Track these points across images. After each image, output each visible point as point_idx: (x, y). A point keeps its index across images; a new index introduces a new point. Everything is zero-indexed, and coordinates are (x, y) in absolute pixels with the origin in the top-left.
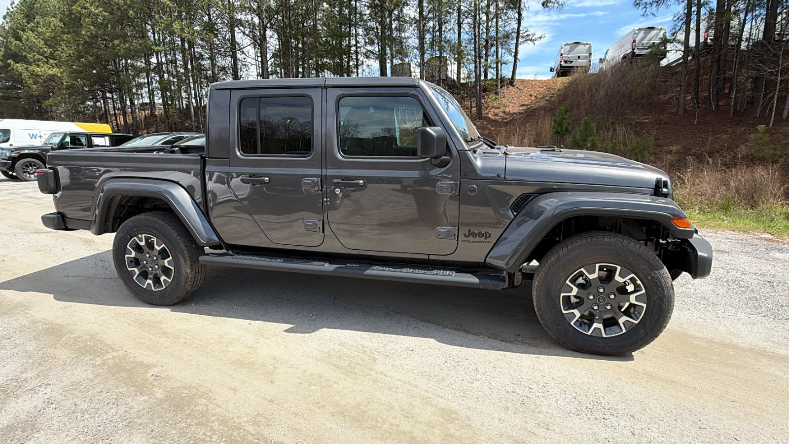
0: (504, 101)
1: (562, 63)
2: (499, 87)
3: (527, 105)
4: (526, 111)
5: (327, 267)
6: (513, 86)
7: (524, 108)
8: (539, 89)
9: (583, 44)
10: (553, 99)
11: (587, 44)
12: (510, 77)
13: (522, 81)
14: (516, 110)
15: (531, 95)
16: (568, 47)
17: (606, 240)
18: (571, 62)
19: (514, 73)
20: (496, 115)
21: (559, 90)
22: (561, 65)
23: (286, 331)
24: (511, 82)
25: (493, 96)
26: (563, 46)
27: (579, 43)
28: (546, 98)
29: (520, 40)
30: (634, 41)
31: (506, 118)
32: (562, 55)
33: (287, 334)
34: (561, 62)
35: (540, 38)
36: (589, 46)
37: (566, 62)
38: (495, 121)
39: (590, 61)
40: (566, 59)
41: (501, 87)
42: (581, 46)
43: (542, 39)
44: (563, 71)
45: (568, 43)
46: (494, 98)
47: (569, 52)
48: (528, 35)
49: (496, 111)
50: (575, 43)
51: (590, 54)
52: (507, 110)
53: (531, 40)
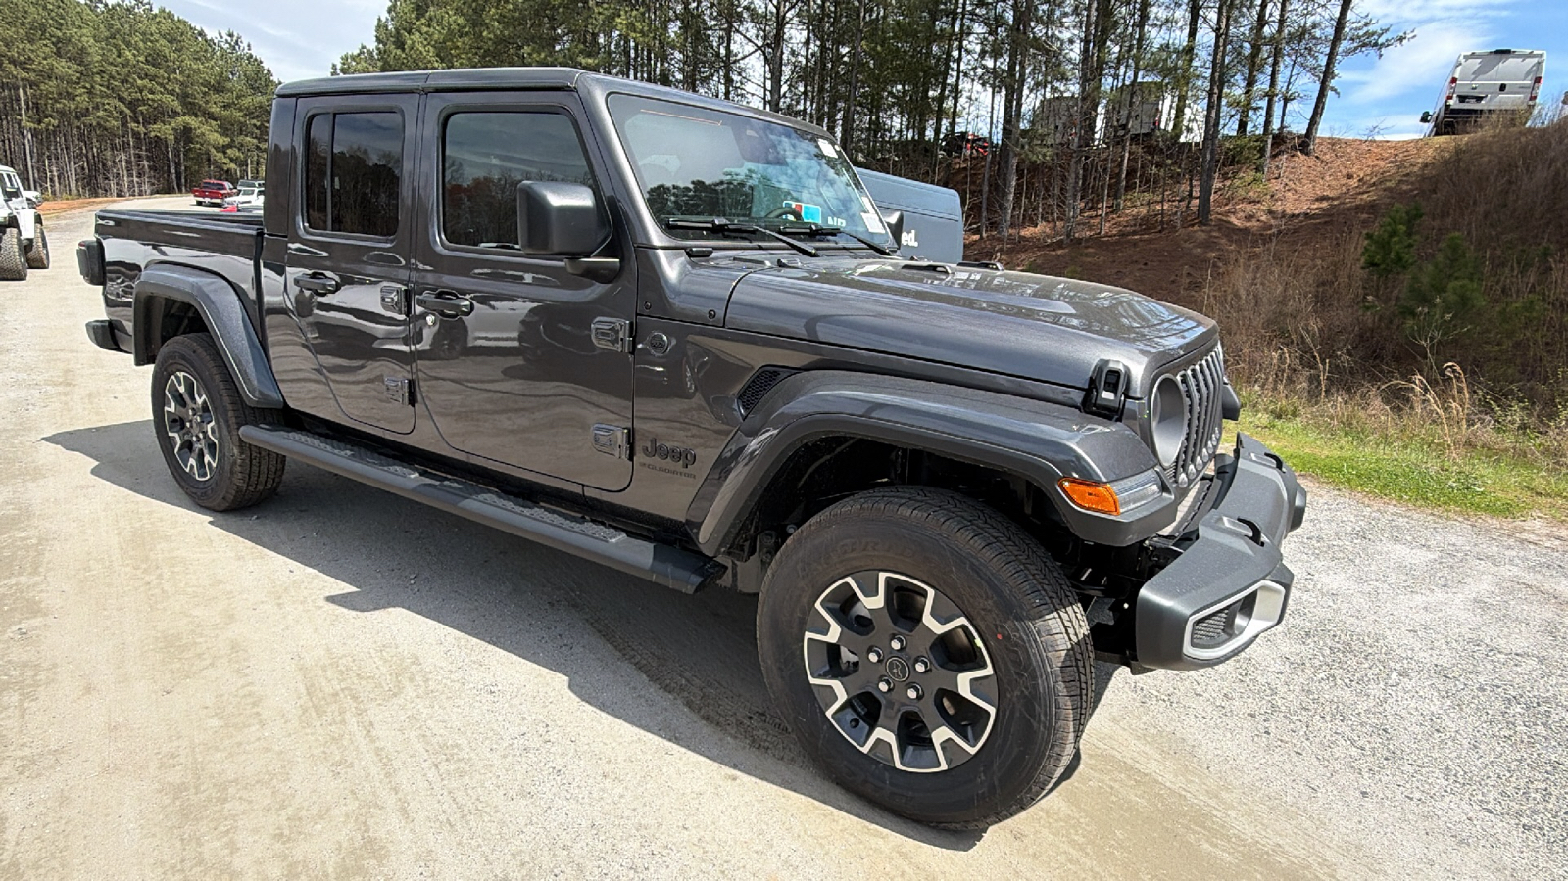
0: (1275, 186)
1: (1451, 102)
2: (1268, 154)
3: (1333, 199)
4: (1326, 213)
5: (411, 479)
6: (1308, 154)
7: (1325, 204)
8: (1376, 162)
9: (1519, 56)
10: (1405, 187)
11: (1531, 55)
12: (1304, 132)
13: (1333, 143)
14: (1304, 207)
15: (1350, 177)
16: (1476, 63)
17: (906, 511)
18: (1479, 99)
19: (1313, 122)
20: (1249, 218)
21: (1426, 166)
22: (1447, 106)
23: (331, 599)
24: (1304, 143)
25: (1248, 175)
26: (1462, 60)
27: (1508, 52)
28: (1388, 184)
29: (1344, 45)
31: (1271, 227)
32: (1454, 80)
33: (333, 606)
34: (1450, 98)
35: (1401, 39)
36: (1535, 60)
37: (1462, 99)
38: (1246, 231)
39: (1533, 98)
40: (1465, 91)
41: (1274, 156)
42: (1511, 61)
43: (1405, 42)
44: (1449, 121)
45: (1478, 51)
46: (1249, 179)
47: (1477, 73)
48: (1369, 35)
49: (1249, 208)
50: (1498, 52)
51: (1538, 80)
52: (1278, 207)
53: (1376, 44)
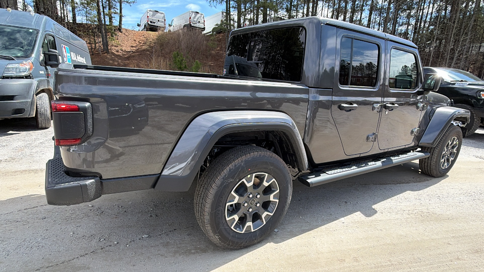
0: (119, 42)
3: (135, 47)
6: (122, 32)
9: (160, 13)
11: (162, 13)
12: (119, 26)
13: (127, 30)
14: (129, 49)
15: (135, 41)
16: (151, 13)
18: (154, 23)
19: (120, 24)
20: (117, 51)
22: (148, 24)
24: (120, 29)
26: (148, 11)
27: (157, 11)
30: (190, 18)
31: (125, 55)
32: (148, 17)
34: (148, 21)
36: (163, 15)
37: (151, 22)
38: (118, 56)
39: (165, 24)
40: (151, 20)
43: (135, 3)
44: (150, 28)
45: (151, 10)
47: (153, 16)
49: (117, 49)
51: (165, 20)
52: (123, 49)
